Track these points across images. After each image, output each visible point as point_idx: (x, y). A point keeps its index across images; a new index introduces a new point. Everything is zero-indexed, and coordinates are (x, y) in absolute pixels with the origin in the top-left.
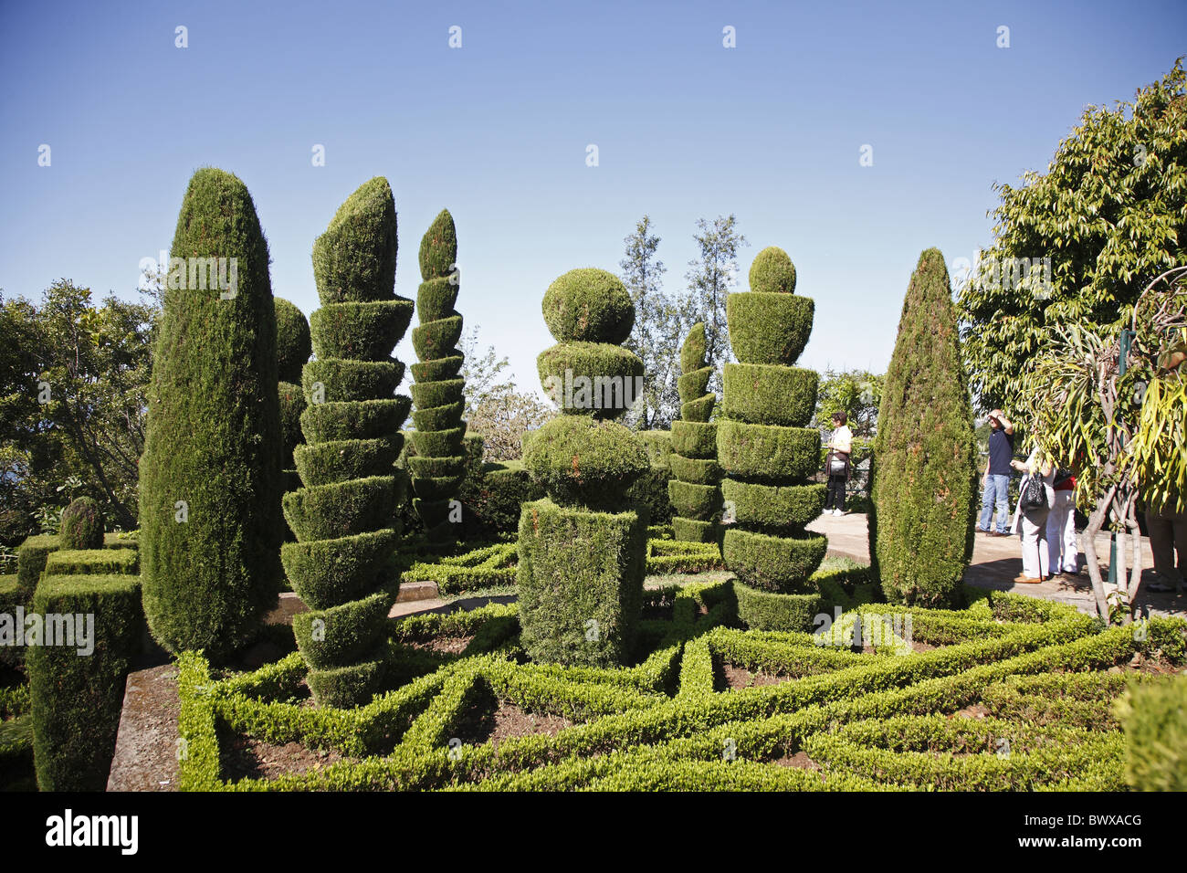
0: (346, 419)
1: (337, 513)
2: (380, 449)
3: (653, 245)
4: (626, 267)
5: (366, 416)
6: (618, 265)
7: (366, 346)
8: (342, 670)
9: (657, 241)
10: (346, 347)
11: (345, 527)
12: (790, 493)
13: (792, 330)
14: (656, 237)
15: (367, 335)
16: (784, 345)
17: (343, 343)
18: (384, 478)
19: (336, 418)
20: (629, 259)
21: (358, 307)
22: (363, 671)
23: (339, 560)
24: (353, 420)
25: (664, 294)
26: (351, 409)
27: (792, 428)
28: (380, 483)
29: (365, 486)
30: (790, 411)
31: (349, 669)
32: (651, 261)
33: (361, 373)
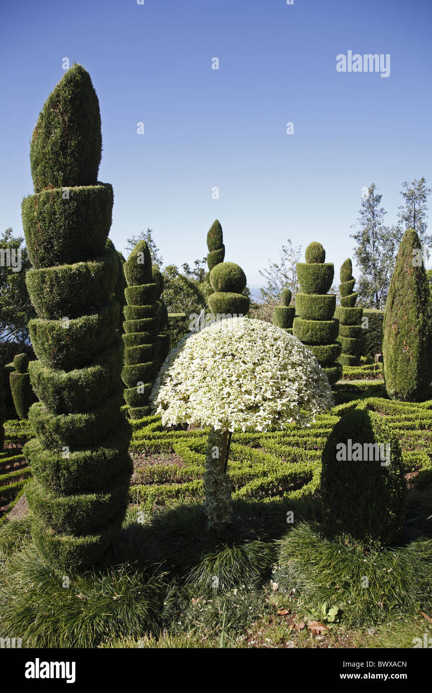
0: (133, 326)
1: (133, 357)
2: (146, 336)
3: (378, 199)
4: (363, 213)
5: (140, 325)
6: (358, 213)
7: (141, 301)
8: (137, 408)
9: (380, 197)
10: (134, 301)
11: (136, 361)
12: (316, 348)
13: (318, 279)
14: (380, 195)
15: (140, 297)
16: (314, 286)
17: (134, 300)
18: (148, 345)
19: (131, 326)
20: (365, 208)
21: (136, 288)
22: (144, 409)
23: (133, 372)
24: (136, 326)
25: (386, 226)
26: (135, 322)
27: (317, 322)
28: (146, 347)
29: (141, 348)
30: (317, 314)
31: (139, 408)
32: (377, 209)
33: (138, 310)
